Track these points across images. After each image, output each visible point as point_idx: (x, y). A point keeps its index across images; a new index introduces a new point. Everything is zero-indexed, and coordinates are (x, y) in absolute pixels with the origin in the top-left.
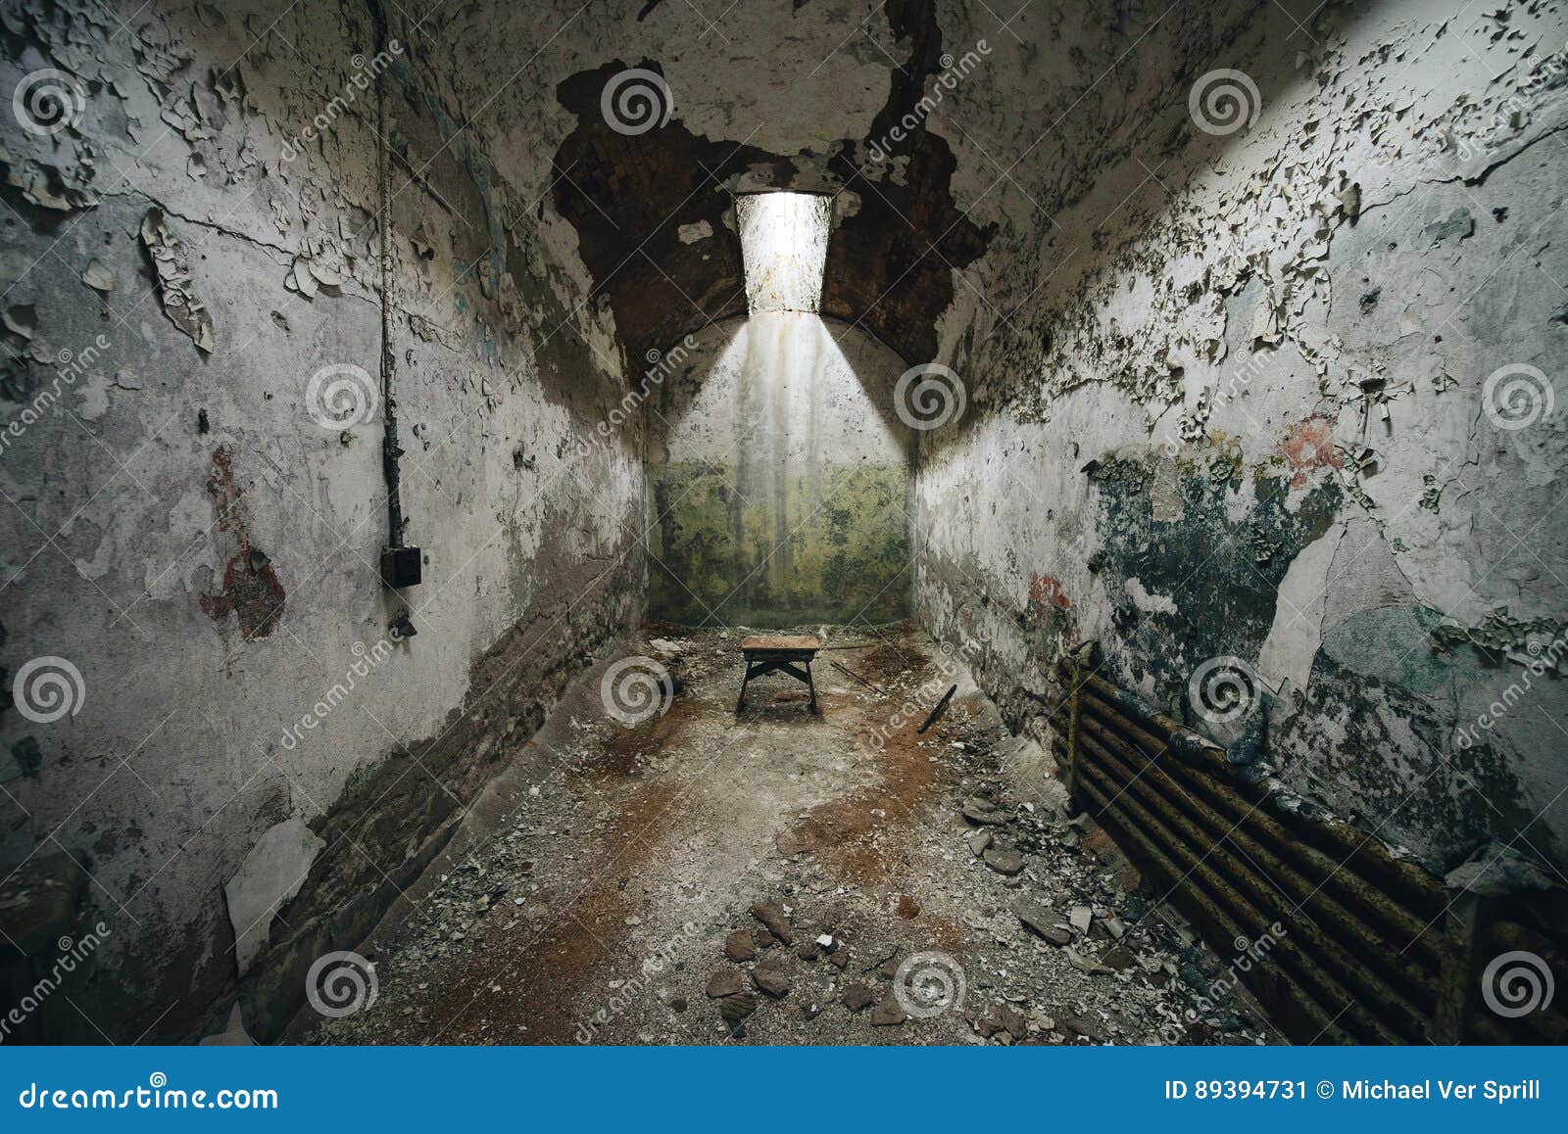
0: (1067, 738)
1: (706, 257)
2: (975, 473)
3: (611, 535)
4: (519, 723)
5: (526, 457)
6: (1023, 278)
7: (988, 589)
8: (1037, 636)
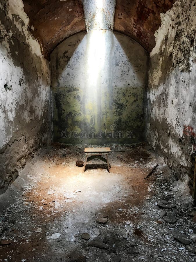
0: (193, 180)
1: (70, 10)
2: (167, 90)
3: (40, 113)
4: (10, 176)
5: (9, 85)
6: (185, 17)
7: (170, 131)
8: (185, 147)
